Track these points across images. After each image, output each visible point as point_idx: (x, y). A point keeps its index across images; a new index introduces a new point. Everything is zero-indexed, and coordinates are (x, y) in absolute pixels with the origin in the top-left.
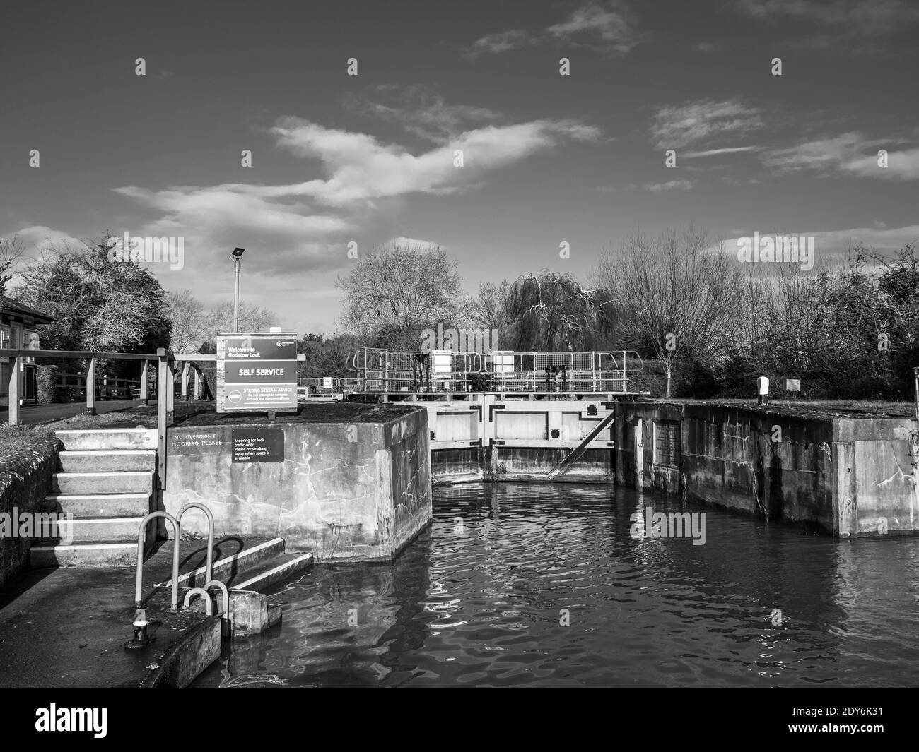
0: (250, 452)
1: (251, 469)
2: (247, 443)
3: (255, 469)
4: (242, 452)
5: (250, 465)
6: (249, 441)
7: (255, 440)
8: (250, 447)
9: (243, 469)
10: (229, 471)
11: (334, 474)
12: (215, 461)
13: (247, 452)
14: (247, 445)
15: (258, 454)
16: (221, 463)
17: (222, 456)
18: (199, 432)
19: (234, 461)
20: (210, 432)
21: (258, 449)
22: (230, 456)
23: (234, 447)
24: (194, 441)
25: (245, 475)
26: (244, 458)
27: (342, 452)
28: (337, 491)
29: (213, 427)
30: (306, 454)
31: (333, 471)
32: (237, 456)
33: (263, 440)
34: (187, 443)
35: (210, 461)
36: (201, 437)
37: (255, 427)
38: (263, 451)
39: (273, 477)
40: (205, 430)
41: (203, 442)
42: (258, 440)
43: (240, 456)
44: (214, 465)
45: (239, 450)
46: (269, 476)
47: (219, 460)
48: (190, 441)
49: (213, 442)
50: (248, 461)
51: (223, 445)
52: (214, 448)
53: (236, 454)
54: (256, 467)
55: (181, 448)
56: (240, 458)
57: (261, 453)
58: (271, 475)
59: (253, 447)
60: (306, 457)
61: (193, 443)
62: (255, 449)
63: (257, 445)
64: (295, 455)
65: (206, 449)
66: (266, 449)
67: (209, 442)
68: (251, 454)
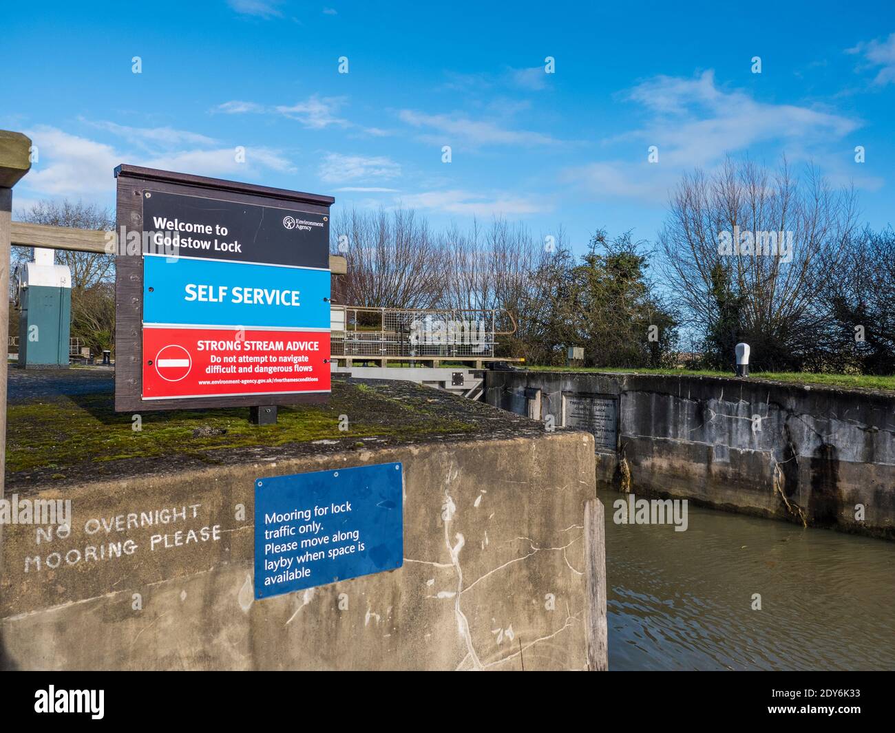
0: (312, 550)
1: (313, 608)
2: (302, 522)
3: (324, 608)
4: (287, 555)
5: (307, 595)
6: (306, 514)
7: (325, 511)
8: (310, 535)
9: (289, 613)
10: (241, 630)
11: (511, 581)
12: (198, 603)
13: (300, 552)
14: (303, 529)
15: (333, 554)
16: (219, 607)
17: (222, 579)
18: (141, 499)
19: (261, 591)
20: (179, 496)
21: (336, 538)
22: (249, 577)
23: (259, 541)
24: (119, 537)
25: (295, 634)
26: (293, 576)
27: (526, 517)
28: (516, 626)
29: (188, 476)
30: (453, 534)
31: (509, 571)
32: (271, 573)
33: (348, 507)
34: (91, 552)
35: (181, 608)
36: (147, 519)
37: (326, 465)
38: (349, 542)
39: (373, 619)
40: (161, 491)
41: (155, 540)
42: (334, 510)
43: (281, 571)
44: (195, 620)
45: (276, 549)
46: (362, 620)
47: (210, 598)
48: (104, 539)
49: (192, 534)
50: (302, 584)
51: (225, 538)
52: (192, 555)
53: (270, 565)
54: (328, 598)
55: (64, 574)
56: (281, 579)
57: (343, 551)
58: (368, 616)
59: (321, 535)
60: (454, 542)
61: (115, 549)
62: (325, 539)
63: (331, 524)
64: (428, 542)
65: (166, 562)
66: (355, 535)
67: (177, 536)
68: (315, 556)
